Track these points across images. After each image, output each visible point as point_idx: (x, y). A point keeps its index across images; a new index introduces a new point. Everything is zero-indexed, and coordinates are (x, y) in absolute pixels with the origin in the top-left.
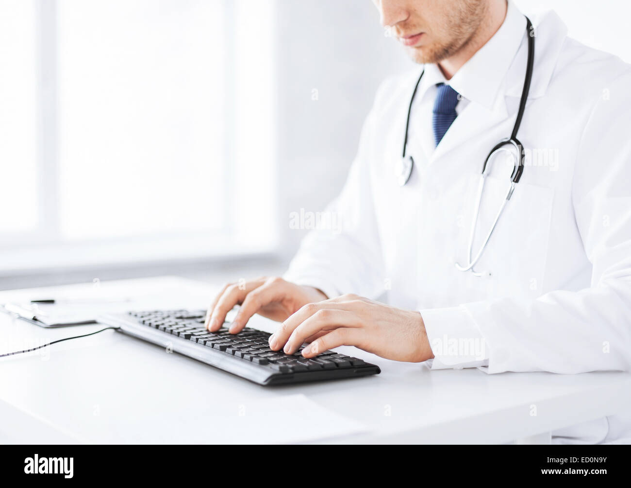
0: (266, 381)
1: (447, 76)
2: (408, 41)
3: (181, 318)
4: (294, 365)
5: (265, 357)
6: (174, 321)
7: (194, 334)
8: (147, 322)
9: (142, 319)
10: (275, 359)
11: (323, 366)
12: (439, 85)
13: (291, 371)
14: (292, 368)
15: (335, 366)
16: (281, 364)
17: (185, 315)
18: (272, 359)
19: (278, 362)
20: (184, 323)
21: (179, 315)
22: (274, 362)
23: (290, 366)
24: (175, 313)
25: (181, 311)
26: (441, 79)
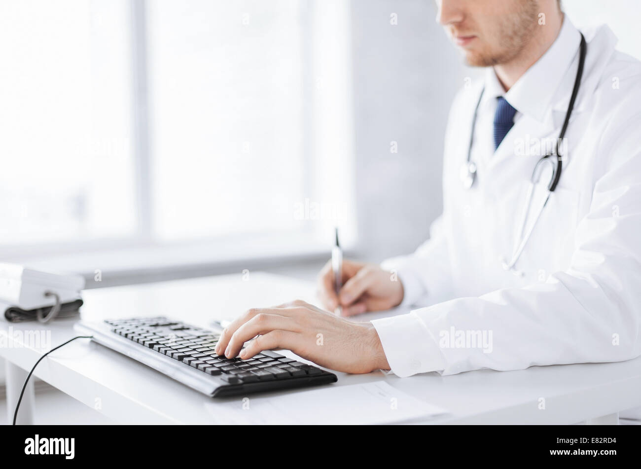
0: (213, 393)
1: (506, 89)
2: (461, 41)
3: (156, 325)
4: (245, 376)
5: (218, 368)
6: (146, 328)
7: (160, 342)
8: (118, 331)
9: (114, 328)
10: (228, 369)
11: (275, 376)
12: (499, 98)
13: (241, 382)
14: (243, 379)
15: (289, 375)
16: (232, 375)
17: (161, 322)
18: (225, 369)
19: (230, 372)
20: (154, 331)
21: (154, 323)
22: (227, 372)
23: (241, 376)
24: (152, 320)
25: (159, 318)
26: (499, 91)
